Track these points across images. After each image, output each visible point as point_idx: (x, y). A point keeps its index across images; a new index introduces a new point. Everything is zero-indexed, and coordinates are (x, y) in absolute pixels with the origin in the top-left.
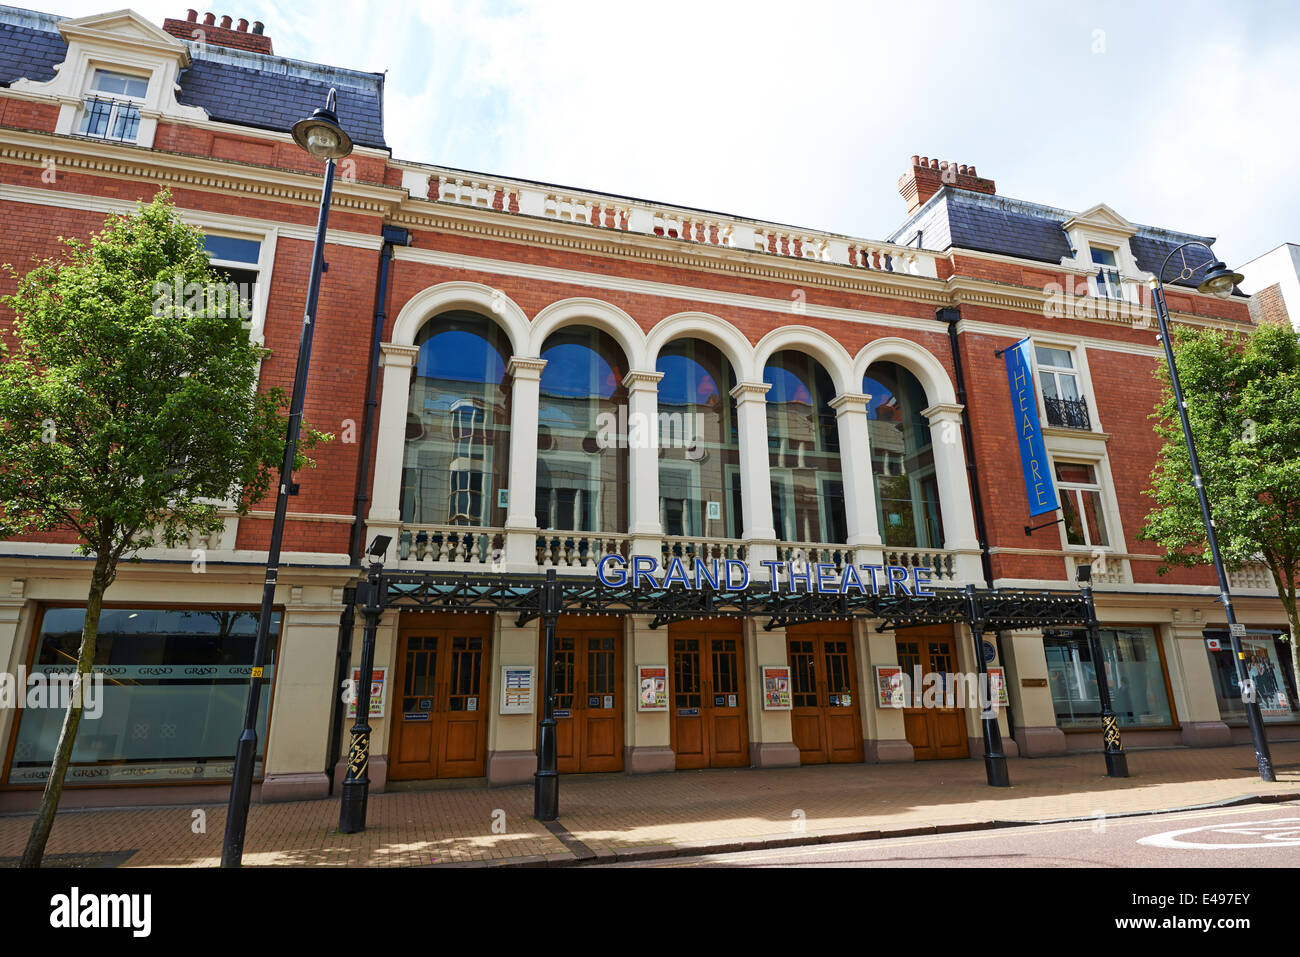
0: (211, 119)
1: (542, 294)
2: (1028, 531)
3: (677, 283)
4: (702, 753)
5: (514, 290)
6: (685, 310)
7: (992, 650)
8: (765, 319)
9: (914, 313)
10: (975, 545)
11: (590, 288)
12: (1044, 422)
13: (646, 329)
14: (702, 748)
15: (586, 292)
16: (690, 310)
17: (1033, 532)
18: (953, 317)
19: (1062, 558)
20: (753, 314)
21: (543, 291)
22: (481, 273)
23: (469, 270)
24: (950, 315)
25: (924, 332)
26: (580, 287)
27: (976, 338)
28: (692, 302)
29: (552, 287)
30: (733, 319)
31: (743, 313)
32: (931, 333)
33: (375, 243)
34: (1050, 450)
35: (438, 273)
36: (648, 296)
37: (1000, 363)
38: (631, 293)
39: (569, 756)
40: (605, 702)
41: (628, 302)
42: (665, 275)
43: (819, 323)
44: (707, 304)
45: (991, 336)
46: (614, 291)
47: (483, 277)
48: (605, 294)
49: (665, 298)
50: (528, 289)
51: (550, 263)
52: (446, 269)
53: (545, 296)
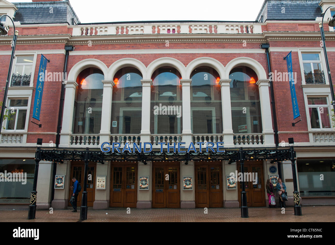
0: (21, 24)
1: (112, 59)
2: (293, 125)
3: (159, 48)
4: (163, 203)
5: (104, 59)
6: (161, 57)
7: (275, 169)
8: (191, 56)
9: (252, 47)
10: (272, 131)
11: (129, 55)
12: (304, 83)
13: (147, 65)
14: (164, 202)
15: (127, 56)
16: (163, 57)
17: (296, 125)
18: (266, 46)
19: (307, 134)
20: (186, 55)
21: (113, 58)
22: (94, 55)
23: (90, 55)
24: (265, 46)
25: (255, 53)
26: (125, 55)
27: (276, 53)
28: (164, 54)
29: (116, 56)
30: (179, 58)
31: (183, 55)
32: (258, 54)
33: (63, 52)
34: (305, 93)
35: (82, 57)
36: (148, 54)
37: (285, 62)
38: (142, 54)
39: (120, 203)
40: (132, 187)
41: (141, 57)
42: (154, 46)
43: (212, 55)
44: (169, 54)
45: (282, 52)
46: (136, 54)
47: (95, 57)
48: (133, 56)
49: (154, 54)
50: (108, 58)
51: (115, 48)
52: (84, 56)
53: (113, 59)
